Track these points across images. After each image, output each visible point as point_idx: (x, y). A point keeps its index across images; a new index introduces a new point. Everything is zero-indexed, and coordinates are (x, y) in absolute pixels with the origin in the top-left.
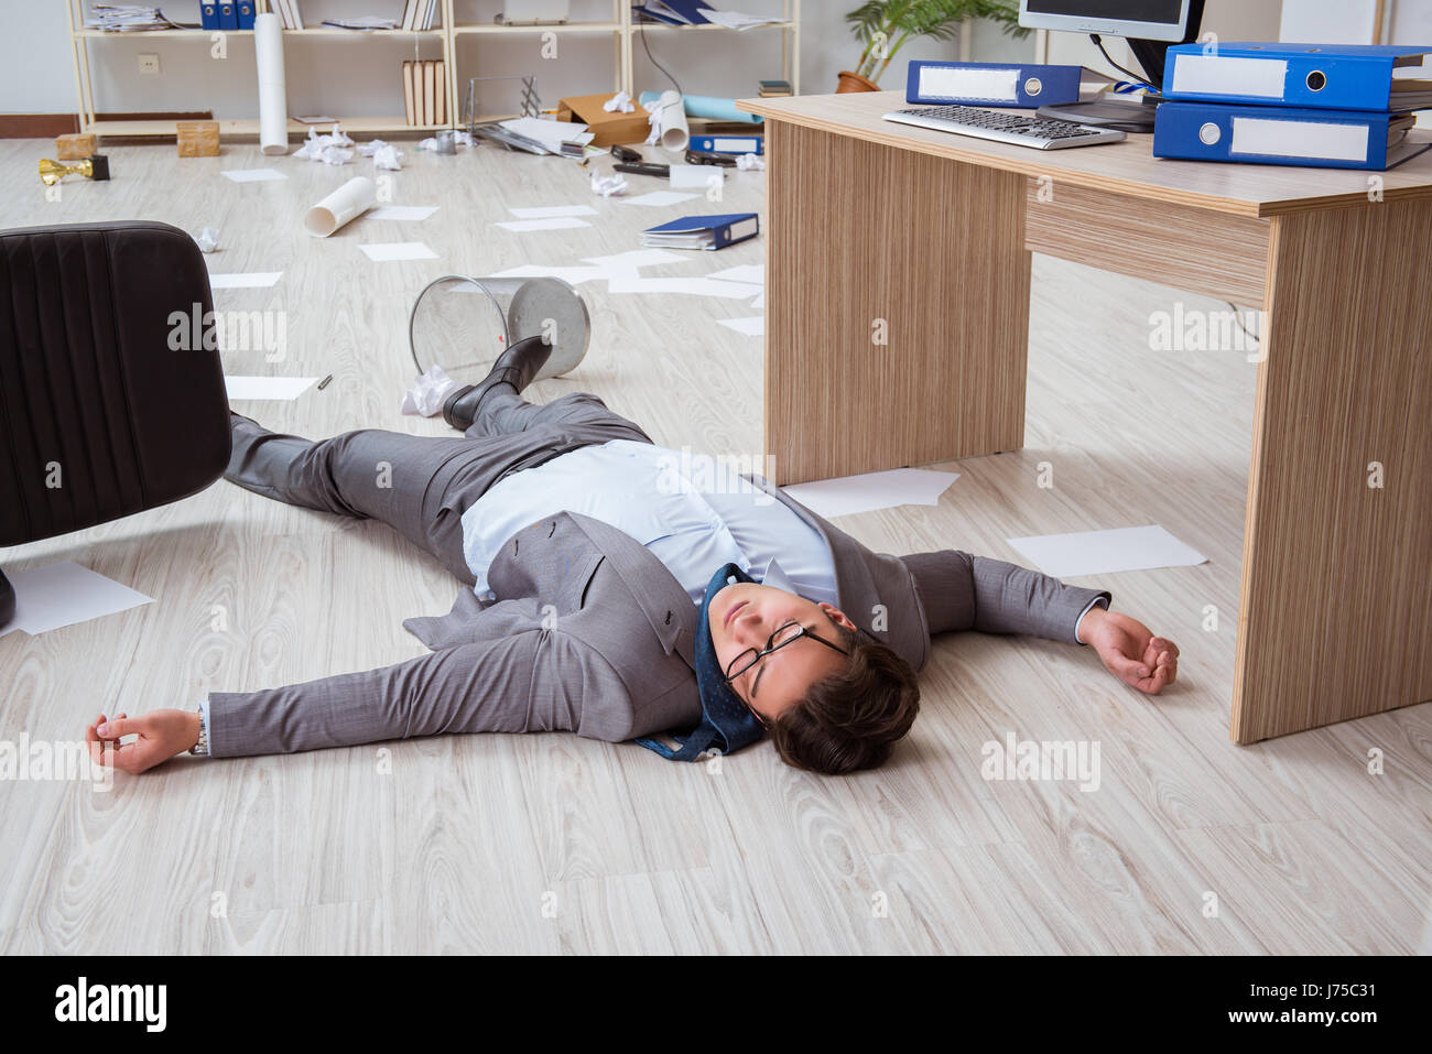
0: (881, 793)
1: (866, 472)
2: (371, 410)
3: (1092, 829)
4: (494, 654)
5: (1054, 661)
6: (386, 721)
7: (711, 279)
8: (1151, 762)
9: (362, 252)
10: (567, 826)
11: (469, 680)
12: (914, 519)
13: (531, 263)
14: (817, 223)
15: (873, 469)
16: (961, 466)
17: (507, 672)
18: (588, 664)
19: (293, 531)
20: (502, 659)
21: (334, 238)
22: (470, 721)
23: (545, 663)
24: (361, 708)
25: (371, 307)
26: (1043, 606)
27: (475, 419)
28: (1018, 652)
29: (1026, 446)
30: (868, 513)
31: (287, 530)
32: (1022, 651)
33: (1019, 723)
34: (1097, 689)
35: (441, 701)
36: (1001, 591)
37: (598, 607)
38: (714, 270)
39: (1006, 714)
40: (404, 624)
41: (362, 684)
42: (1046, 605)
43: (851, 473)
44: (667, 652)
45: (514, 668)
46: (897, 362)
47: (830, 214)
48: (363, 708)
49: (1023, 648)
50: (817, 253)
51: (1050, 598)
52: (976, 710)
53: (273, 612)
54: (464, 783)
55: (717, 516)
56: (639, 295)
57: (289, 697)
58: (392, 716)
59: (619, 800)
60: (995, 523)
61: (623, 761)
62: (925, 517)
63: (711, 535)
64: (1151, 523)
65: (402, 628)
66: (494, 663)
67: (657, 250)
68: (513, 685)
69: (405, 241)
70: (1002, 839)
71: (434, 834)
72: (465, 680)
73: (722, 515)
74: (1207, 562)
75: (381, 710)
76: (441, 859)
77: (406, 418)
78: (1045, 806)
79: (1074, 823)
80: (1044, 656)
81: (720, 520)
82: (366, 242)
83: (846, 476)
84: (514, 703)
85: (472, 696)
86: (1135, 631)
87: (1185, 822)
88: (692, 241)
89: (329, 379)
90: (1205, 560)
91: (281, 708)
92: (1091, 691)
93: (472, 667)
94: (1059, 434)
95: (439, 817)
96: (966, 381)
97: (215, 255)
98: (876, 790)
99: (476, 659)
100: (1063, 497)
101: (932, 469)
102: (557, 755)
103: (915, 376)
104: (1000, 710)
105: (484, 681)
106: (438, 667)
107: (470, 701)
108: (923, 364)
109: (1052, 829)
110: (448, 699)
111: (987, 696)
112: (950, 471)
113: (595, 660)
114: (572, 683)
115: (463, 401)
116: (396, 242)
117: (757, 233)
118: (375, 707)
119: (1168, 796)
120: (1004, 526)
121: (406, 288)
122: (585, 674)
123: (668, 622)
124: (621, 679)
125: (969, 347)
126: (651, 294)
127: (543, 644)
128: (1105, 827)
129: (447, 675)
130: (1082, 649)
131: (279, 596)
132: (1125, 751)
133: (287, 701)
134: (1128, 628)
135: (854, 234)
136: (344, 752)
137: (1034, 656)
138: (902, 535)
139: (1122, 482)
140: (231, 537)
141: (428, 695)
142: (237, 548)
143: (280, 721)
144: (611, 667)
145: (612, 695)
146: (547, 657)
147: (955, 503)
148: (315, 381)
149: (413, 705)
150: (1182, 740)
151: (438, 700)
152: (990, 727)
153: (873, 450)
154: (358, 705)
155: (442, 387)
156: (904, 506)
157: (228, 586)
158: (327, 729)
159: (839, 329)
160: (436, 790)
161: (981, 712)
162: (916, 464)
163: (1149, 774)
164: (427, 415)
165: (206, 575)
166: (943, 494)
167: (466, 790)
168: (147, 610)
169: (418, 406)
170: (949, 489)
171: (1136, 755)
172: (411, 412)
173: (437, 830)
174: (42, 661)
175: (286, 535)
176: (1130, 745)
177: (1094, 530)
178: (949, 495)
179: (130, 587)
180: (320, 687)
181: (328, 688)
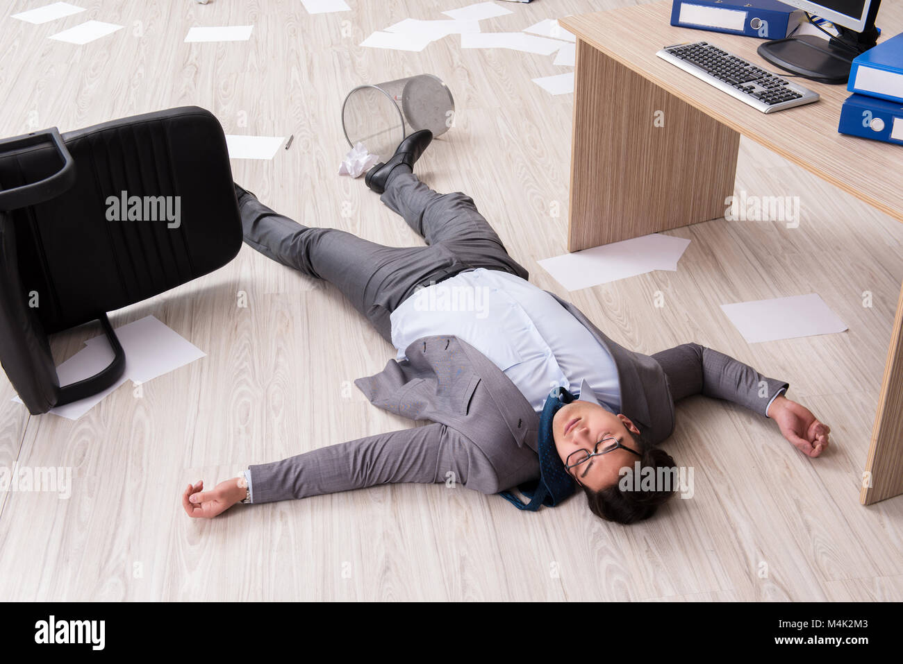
0: (647, 543)
1: (632, 238)
2: (319, 169)
3: (775, 581)
4: (414, 442)
5: (751, 423)
6: (353, 482)
7: (526, 33)
8: (810, 518)
10: (462, 568)
11: (400, 458)
12: (662, 285)
13: (410, 16)
14: (608, 92)
15: (636, 236)
16: (691, 231)
17: (423, 453)
18: (472, 453)
19: (281, 291)
20: (419, 445)
22: (402, 479)
23: (445, 449)
24: (338, 476)
25: (311, 63)
26: (746, 391)
27: (386, 187)
28: (728, 414)
31: (278, 289)
32: (730, 413)
33: (730, 482)
34: (777, 450)
35: (384, 470)
36: (720, 377)
37: (477, 416)
38: (528, 25)
39: (721, 473)
40: (355, 382)
41: (338, 459)
42: (748, 391)
43: (621, 240)
44: (520, 446)
45: (426, 451)
46: (654, 172)
47: (616, 87)
48: (340, 475)
49: (731, 410)
50: (606, 111)
51: (750, 386)
52: (703, 469)
53: (276, 367)
54: (400, 530)
55: (548, 348)
56: (481, 51)
57: (296, 468)
58: (357, 479)
61: (492, 509)
62: (669, 282)
63: (544, 362)
64: (812, 291)
65: (354, 384)
66: (415, 447)
68: (426, 461)
70: (721, 588)
71: (385, 572)
72: (398, 459)
73: (551, 345)
74: (847, 330)
75: (350, 476)
76: (391, 594)
77: (343, 178)
78: (746, 558)
80: (744, 419)
81: (550, 351)
83: (619, 241)
84: (427, 470)
85: (402, 467)
86: (804, 415)
87: (830, 574)
89: (292, 138)
90: (845, 328)
91: (292, 477)
92: (773, 452)
93: (402, 449)
95: (387, 556)
96: (697, 178)
98: (644, 541)
99: (404, 444)
100: (756, 263)
101: (673, 235)
102: (453, 503)
103: (665, 178)
104: (717, 469)
105: (409, 459)
106: (382, 449)
107: (401, 470)
108: (670, 171)
109: (751, 580)
110: (389, 469)
111: (710, 457)
112: (683, 237)
113: (476, 451)
114: (462, 462)
115: (378, 174)
118: (346, 475)
119: (820, 551)
120: (719, 293)
121: (332, 43)
122: (470, 459)
123: (519, 426)
124: (491, 463)
125: (700, 158)
126: (488, 49)
127: (444, 436)
128: (782, 577)
129: (386, 456)
130: (768, 421)
131: (279, 350)
132: (794, 509)
133: (295, 471)
134: (799, 413)
135: (631, 97)
136: (328, 497)
137: (738, 419)
139: (794, 249)
141: (377, 466)
142: (250, 306)
143: (292, 485)
144: (485, 455)
145: (486, 472)
146: (446, 445)
147: (687, 268)
148: (281, 141)
149: (368, 473)
150: (828, 497)
151: (382, 469)
152: (712, 485)
153: (636, 225)
154: (337, 473)
155: (364, 160)
156: (656, 271)
157: (248, 342)
158: (319, 487)
159: (619, 156)
160: (384, 533)
161: (707, 471)
162: (662, 231)
163: (809, 530)
164: (354, 177)
165: (233, 332)
166: (680, 259)
167: (401, 534)
168: (202, 364)
169: (349, 172)
170: (684, 255)
171: (801, 512)
172: (344, 173)
173: (387, 569)
174: (146, 409)
175: (278, 294)
176: (797, 503)
177: (776, 297)
178: (684, 262)
179: (190, 341)
180: (313, 461)
181: (318, 462)
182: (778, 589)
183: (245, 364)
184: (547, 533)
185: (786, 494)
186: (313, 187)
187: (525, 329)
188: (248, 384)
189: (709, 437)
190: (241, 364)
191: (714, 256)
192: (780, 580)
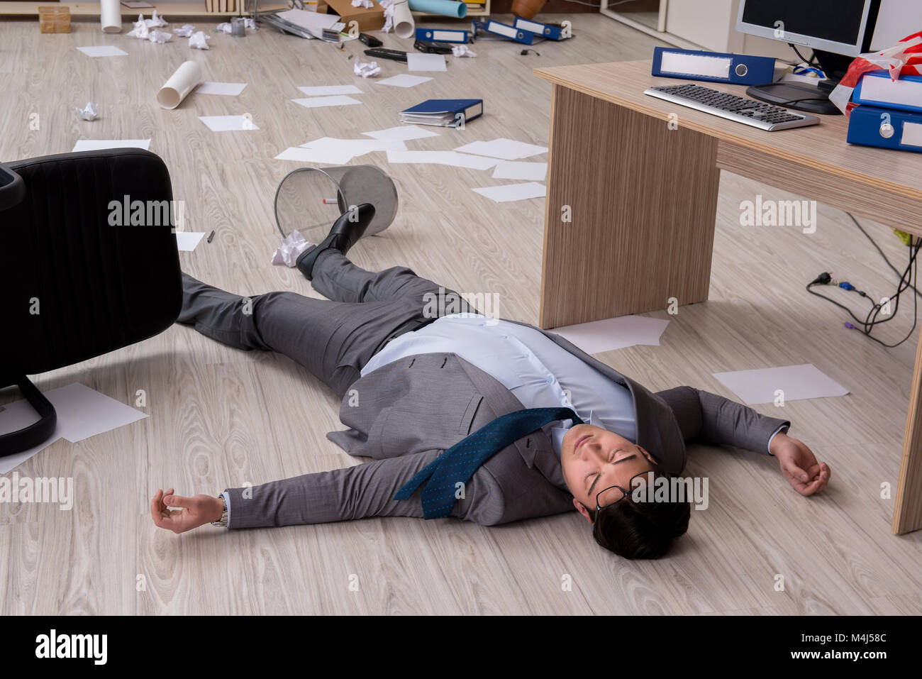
0: (674, 569)
1: (606, 318)
2: (249, 259)
3: (816, 598)
5: (764, 470)
7: (458, 152)
8: (843, 547)
9: (203, 123)
10: (476, 594)
12: (646, 356)
13: (327, 136)
14: (583, 151)
15: (611, 317)
16: (668, 314)
19: (226, 362)
21: (178, 110)
24: (325, 505)
25: (223, 171)
26: (746, 428)
28: (740, 463)
29: (710, 298)
30: (614, 351)
31: (221, 359)
32: (741, 461)
33: (752, 518)
36: (717, 416)
38: (459, 145)
39: (741, 510)
40: (327, 436)
41: (325, 487)
42: (748, 428)
43: (596, 319)
44: (529, 468)
48: (327, 505)
49: (742, 459)
51: (750, 424)
52: (723, 509)
53: (232, 425)
54: (399, 561)
55: (550, 375)
56: (411, 165)
57: (279, 493)
58: (345, 508)
59: (505, 574)
60: (701, 360)
62: (654, 355)
63: (547, 387)
64: (806, 362)
67: (414, 126)
69: (231, 114)
70: (760, 605)
71: (390, 599)
72: (390, 485)
73: (554, 373)
74: (849, 394)
75: (338, 507)
77: (277, 268)
79: (804, 593)
80: (757, 466)
81: (553, 378)
82: (203, 114)
83: (593, 321)
87: (874, 593)
88: (438, 120)
89: (213, 233)
90: (848, 392)
91: (275, 503)
93: (394, 475)
94: (729, 289)
95: (390, 585)
97: (95, 122)
98: (670, 568)
100: (742, 339)
101: (650, 316)
102: (454, 538)
103: (641, 254)
104: (737, 507)
106: (372, 476)
108: (646, 246)
109: (791, 598)
110: (380, 498)
111: (727, 497)
116: (224, 115)
117: (482, 113)
118: (334, 505)
119: (859, 573)
120: (709, 364)
121: (243, 156)
123: (528, 446)
126: (419, 164)
128: (825, 597)
129: (377, 483)
131: (232, 413)
132: (825, 539)
133: (278, 497)
138: (642, 370)
139: (780, 329)
140: (184, 364)
141: (367, 495)
142: (192, 375)
143: (275, 512)
147: (671, 344)
148: (202, 235)
150: (859, 530)
151: (373, 498)
152: (733, 520)
153: (611, 303)
154: (324, 503)
155: (301, 247)
156: (637, 345)
157: (195, 405)
158: (303, 517)
159: (594, 222)
160: (382, 565)
161: (725, 509)
162: (639, 312)
163: (844, 557)
164: (290, 265)
165: (177, 396)
166: (662, 336)
167: (401, 564)
168: (145, 424)
169: (285, 260)
170: (665, 332)
171: (832, 542)
172: (279, 262)
173: (392, 595)
174: (86, 464)
175: (222, 364)
176: (827, 534)
177: (769, 367)
178: (666, 337)
179: (128, 404)
180: (299, 487)
181: (304, 489)
182: (821, 605)
183: (195, 424)
184: (563, 562)
185: (813, 528)
186: (245, 275)
187: (523, 357)
188: (202, 441)
189: (722, 481)
190: (191, 423)
191: (696, 332)
192: (822, 598)
